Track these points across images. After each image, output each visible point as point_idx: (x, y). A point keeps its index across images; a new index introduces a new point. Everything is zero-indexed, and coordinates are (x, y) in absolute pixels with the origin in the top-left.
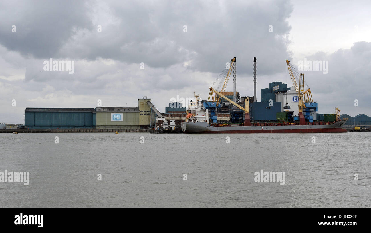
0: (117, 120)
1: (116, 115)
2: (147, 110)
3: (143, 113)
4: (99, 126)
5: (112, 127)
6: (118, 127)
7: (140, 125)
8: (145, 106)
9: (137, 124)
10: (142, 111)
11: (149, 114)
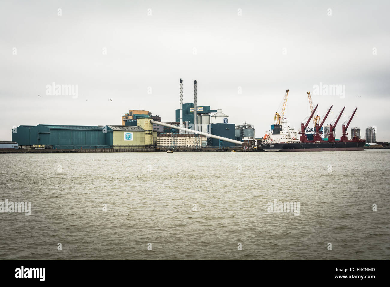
0: (128, 139)
1: (128, 134)
2: (150, 129)
3: (148, 132)
4: (115, 146)
5: (125, 147)
6: (130, 146)
7: (146, 145)
8: (149, 125)
9: (143, 144)
10: (147, 131)
11: (151, 134)
